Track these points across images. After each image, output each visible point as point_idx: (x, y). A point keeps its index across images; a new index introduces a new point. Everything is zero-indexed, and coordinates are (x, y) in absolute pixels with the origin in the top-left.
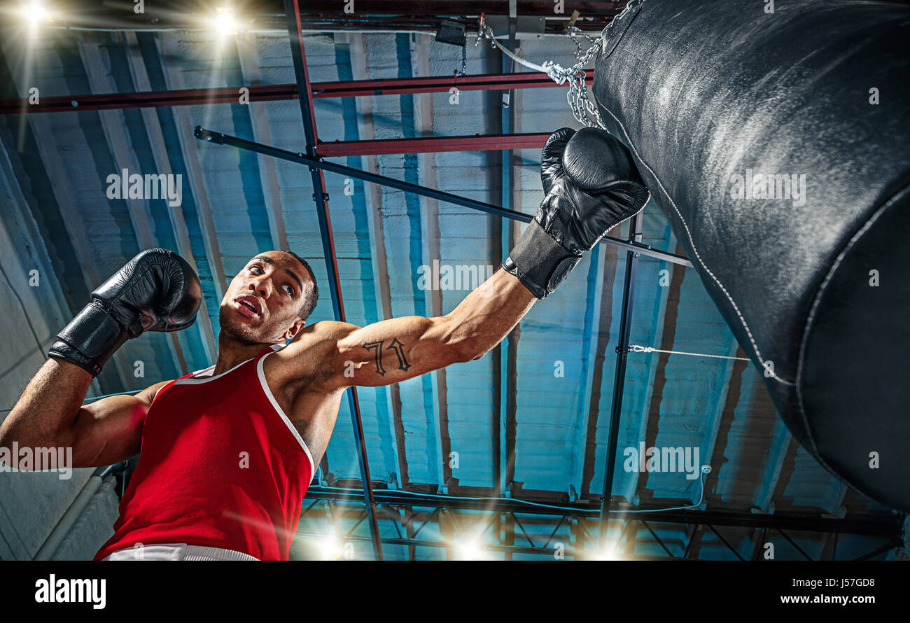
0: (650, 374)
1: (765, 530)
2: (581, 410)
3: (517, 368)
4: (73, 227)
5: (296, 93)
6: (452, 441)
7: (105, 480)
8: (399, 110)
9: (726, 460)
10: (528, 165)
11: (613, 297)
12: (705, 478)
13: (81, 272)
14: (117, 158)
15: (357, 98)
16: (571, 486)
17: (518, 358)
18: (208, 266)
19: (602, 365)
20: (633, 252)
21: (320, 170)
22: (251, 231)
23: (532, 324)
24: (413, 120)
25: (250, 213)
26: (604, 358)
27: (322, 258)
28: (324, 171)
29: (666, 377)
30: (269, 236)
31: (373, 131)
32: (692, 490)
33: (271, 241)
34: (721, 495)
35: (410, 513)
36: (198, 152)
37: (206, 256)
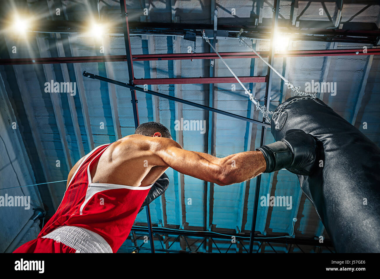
0: (271, 179)
1: (321, 247)
2: (241, 194)
4: (29, 113)
5: (126, 59)
6: (186, 206)
7: (35, 221)
8: (167, 67)
9: (303, 216)
10: (220, 90)
11: (255, 145)
12: (294, 224)
13: (31, 131)
15: (150, 61)
16: (237, 226)
18: (85, 130)
20: (264, 127)
21: (135, 90)
22: (104, 115)
24: (173, 71)
25: (104, 108)
27: (134, 127)
29: (277, 180)
30: (111, 118)
31: (156, 75)
32: (289, 228)
33: (112, 120)
34: (301, 231)
35: (167, 238)
36: (83, 82)
37: (84, 126)
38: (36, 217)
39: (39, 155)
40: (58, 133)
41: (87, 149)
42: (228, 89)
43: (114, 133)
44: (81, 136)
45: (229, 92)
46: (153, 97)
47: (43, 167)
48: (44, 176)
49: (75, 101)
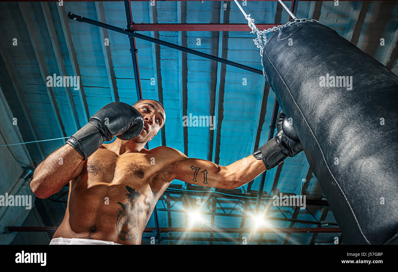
1: (328, 207)
3: (221, 133)
7: (26, 180)
8: (170, 7)
9: (313, 176)
10: (231, 38)
12: (303, 184)
13: (11, 81)
17: (222, 128)
19: (260, 133)
22: (96, 64)
24: (177, 13)
25: (96, 55)
26: (262, 130)
28: (135, 38)
32: (297, 189)
33: (106, 70)
35: (169, 198)
36: (69, 24)
38: (26, 176)
39: (24, 109)
40: (43, 84)
41: (78, 102)
42: (240, 37)
43: (109, 85)
46: (153, 44)
48: (31, 132)
49: (61, 47)
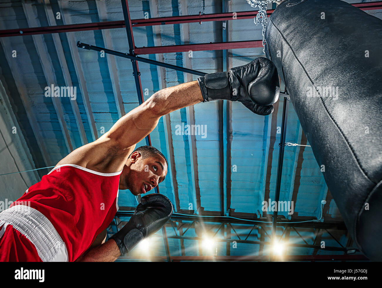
0: (296, 157)
2: (262, 174)
3: (231, 154)
4: (22, 90)
5: (124, 24)
6: (200, 189)
8: (173, 32)
10: (235, 57)
11: (277, 119)
12: (323, 207)
13: (25, 112)
14: (41, 58)
15: (153, 26)
17: (232, 149)
18: (84, 108)
19: (272, 152)
20: (287, 98)
22: (104, 90)
23: (238, 133)
24: (180, 36)
25: (103, 82)
26: (273, 149)
27: (138, 103)
28: (138, 61)
29: (303, 158)
30: (112, 93)
31: (161, 42)
32: (317, 212)
33: (113, 95)
34: (331, 215)
35: (181, 224)
36: (78, 53)
37: (83, 103)
39: (37, 138)
40: (54, 112)
41: (88, 128)
42: (244, 55)
43: (117, 110)
44: (80, 115)
45: (246, 58)
46: (158, 67)
47: (42, 150)
48: (43, 160)
49: (71, 76)
